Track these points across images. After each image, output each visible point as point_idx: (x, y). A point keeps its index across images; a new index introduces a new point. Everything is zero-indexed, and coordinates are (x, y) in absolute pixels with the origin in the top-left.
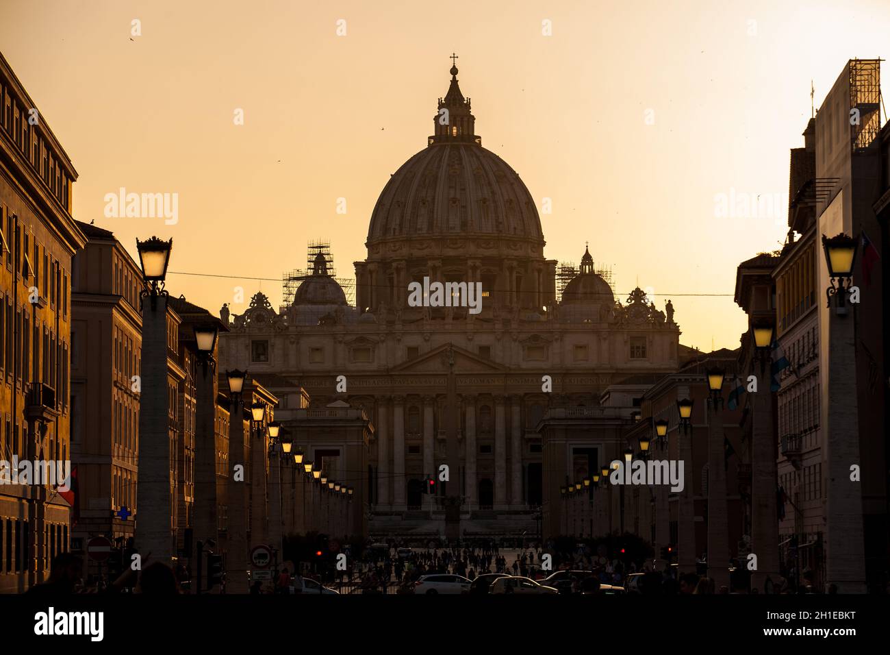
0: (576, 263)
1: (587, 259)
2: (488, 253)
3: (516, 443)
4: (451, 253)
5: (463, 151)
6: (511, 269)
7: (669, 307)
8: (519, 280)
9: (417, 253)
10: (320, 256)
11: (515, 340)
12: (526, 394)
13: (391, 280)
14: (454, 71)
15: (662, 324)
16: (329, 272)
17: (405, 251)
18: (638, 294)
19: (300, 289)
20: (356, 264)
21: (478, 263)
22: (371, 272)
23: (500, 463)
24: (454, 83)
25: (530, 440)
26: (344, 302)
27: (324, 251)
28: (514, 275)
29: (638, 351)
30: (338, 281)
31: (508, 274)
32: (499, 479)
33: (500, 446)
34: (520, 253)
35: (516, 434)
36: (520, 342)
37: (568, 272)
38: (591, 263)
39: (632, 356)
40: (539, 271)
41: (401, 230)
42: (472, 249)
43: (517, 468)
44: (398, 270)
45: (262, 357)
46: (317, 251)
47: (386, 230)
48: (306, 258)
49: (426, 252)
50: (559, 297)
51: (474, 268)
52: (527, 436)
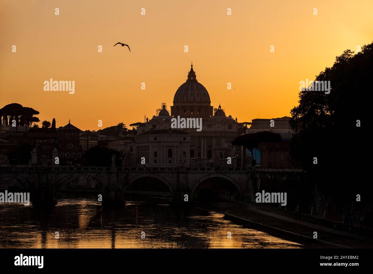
0: (217, 108)
1: (220, 107)
2: (199, 105)
3: (206, 146)
4: (191, 105)
5: (194, 83)
6: (204, 108)
7: (236, 119)
8: (205, 110)
9: (184, 105)
10: (164, 106)
11: (205, 125)
12: (208, 136)
13: (179, 110)
14: (192, 66)
15: (235, 122)
16: (166, 109)
17: (181, 104)
18: (230, 116)
19: (160, 112)
20: (171, 107)
21: (197, 107)
22: (174, 109)
23: (202, 150)
24: (192, 68)
25: (208, 145)
26: (169, 116)
27: (165, 104)
28: (205, 109)
29: (230, 127)
30: (168, 111)
31: (203, 109)
32: (202, 153)
33: (202, 147)
34: (206, 105)
35: (205, 144)
36: (207, 126)
37: (216, 109)
38: (221, 108)
39: (229, 128)
40: (210, 109)
41: (181, 100)
42: (196, 104)
43: (206, 151)
44: (180, 108)
45: (155, 128)
46: (163, 104)
47: (177, 100)
48: (161, 106)
49: (186, 104)
50: (214, 114)
51: (196, 108)
52: (208, 144)
